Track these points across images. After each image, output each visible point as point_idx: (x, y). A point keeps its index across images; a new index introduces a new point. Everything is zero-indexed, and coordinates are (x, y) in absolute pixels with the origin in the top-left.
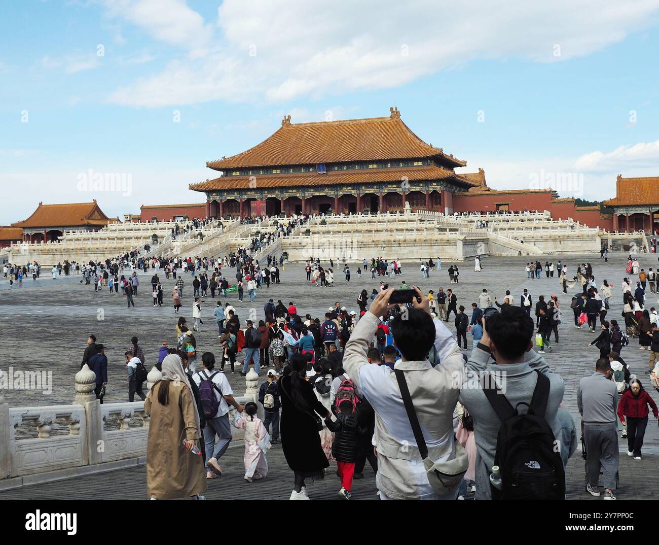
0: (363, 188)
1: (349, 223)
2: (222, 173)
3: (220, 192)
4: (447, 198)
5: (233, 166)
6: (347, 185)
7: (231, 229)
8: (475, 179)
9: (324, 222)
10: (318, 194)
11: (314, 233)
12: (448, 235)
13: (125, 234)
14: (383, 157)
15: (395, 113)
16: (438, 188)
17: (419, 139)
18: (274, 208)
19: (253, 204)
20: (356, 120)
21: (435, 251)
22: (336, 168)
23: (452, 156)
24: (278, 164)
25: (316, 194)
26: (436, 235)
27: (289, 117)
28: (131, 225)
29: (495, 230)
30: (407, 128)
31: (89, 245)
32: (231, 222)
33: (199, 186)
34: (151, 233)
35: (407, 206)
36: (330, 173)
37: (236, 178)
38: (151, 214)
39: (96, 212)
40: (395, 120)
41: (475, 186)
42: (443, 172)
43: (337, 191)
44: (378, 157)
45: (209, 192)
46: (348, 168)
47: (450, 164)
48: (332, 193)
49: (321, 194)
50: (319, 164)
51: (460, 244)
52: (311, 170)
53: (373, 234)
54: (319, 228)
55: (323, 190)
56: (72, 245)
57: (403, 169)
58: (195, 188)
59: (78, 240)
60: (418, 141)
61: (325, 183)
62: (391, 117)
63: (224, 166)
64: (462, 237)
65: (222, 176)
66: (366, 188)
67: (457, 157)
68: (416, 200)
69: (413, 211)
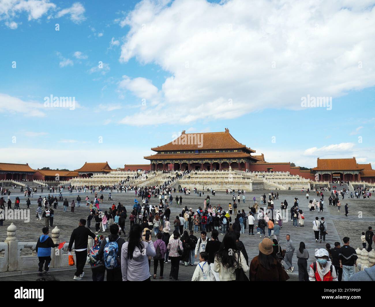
0: (213, 160)
1: (206, 174)
2: (157, 152)
3: (156, 160)
4: (247, 165)
5: (162, 150)
6: (207, 159)
7: (159, 175)
8: (259, 158)
9: (196, 174)
10: (195, 162)
11: (192, 178)
12: (246, 180)
13: (117, 176)
14: (222, 148)
15: (227, 131)
16: (244, 161)
17: (236, 141)
18: (177, 167)
19: (169, 165)
20: (211, 133)
21: (240, 186)
22: (203, 152)
23: (250, 148)
24: (179, 149)
25: (194, 162)
26: (241, 180)
27: (185, 131)
28: (120, 172)
29: (266, 179)
30: (232, 137)
31: (103, 179)
32: (159, 172)
33: (148, 157)
34: (127, 176)
35: (230, 168)
36: (200, 154)
37: (163, 155)
38: (128, 168)
39: (107, 167)
40: (227, 133)
41: (259, 161)
42: (246, 155)
43: (203, 161)
44: (219, 148)
45: (151, 160)
46: (207, 152)
47: (249, 151)
48: (201, 162)
49: (196, 162)
50: (196, 150)
51: (251, 184)
52: (193, 152)
53: (215, 179)
54: (194, 176)
55: (197, 161)
56: (96, 179)
57: (229, 153)
58: (146, 158)
59: (99, 177)
60: (236, 142)
61: (198, 158)
62: (225, 132)
63: (158, 150)
64: (252, 181)
65: (157, 154)
66: (214, 160)
67: (252, 149)
68: (234, 166)
69: (233, 170)
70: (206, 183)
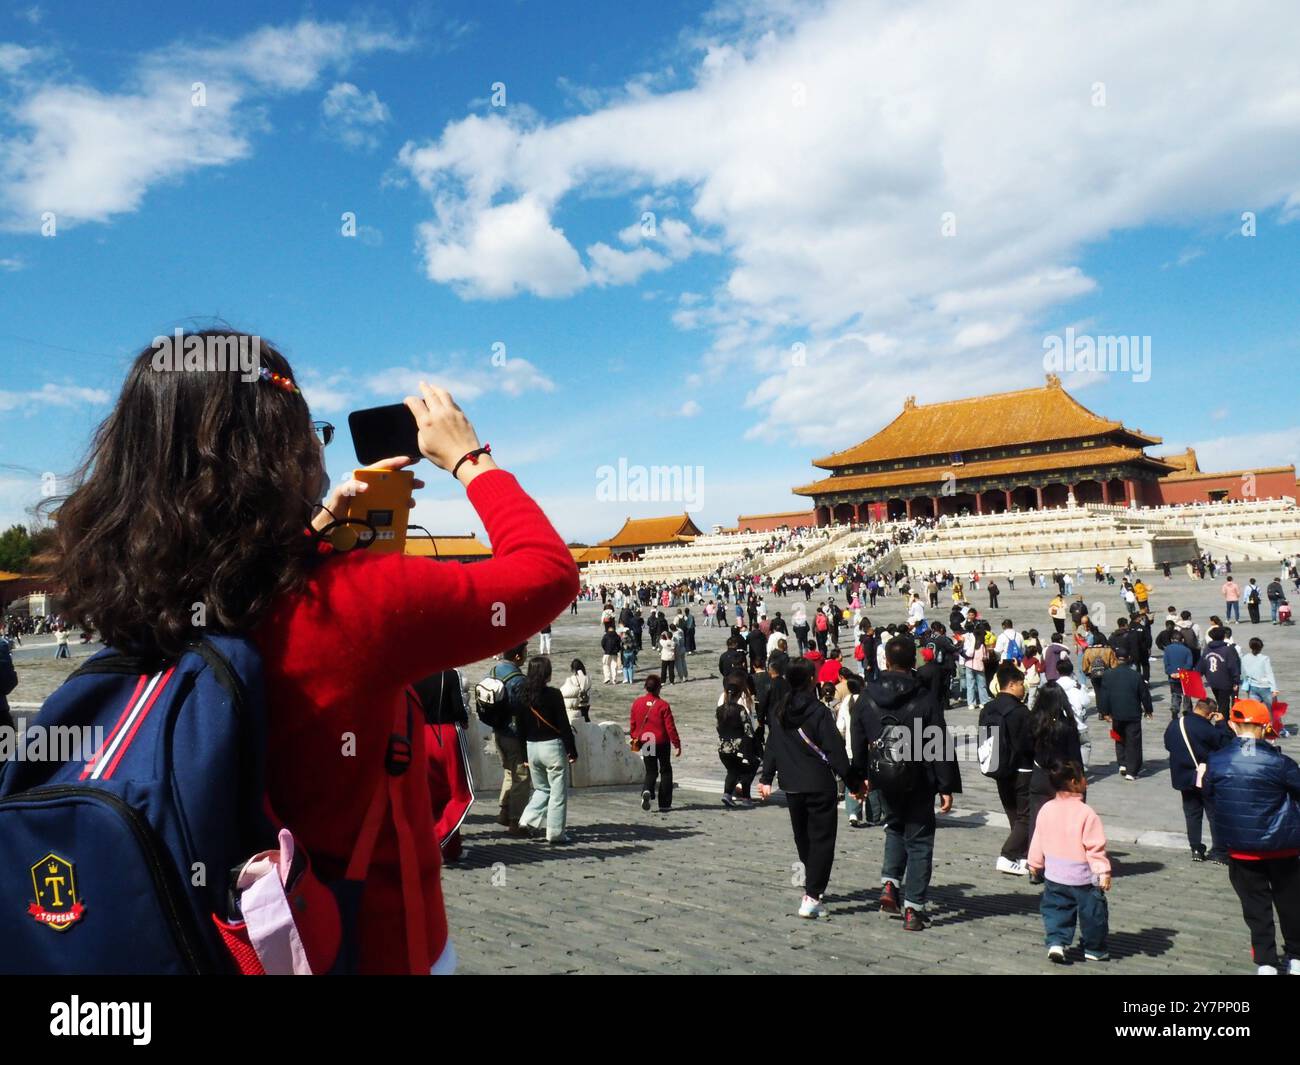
1: (990, 525)
2: (831, 472)
3: (830, 495)
4: (1131, 487)
5: (844, 462)
6: (992, 477)
7: (837, 537)
8: (1179, 461)
9: (957, 525)
11: (943, 539)
12: (1129, 535)
13: (714, 549)
14: (1039, 438)
15: (1054, 382)
16: (1119, 475)
17: (1089, 412)
18: (896, 511)
19: (871, 508)
20: (999, 395)
21: (1111, 556)
22: (977, 457)
23: (1139, 432)
24: (900, 456)
26: (1113, 535)
27: (913, 399)
29: (1206, 526)
30: (1072, 399)
31: (672, 562)
32: (840, 529)
33: (803, 489)
34: (742, 547)
35: (1072, 499)
36: (968, 463)
37: (848, 478)
38: (748, 525)
39: (688, 526)
40: (1053, 390)
41: (1178, 470)
42: (1125, 453)
43: (979, 485)
44: (1031, 439)
45: (816, 496)
46: (992, 456)
47: (1137, 442)
48: (972, 489)
50: (954, 453)
51: (1148, 547)
52: (944, 461)
53: (1021, 537)
54: (951, 532)
55: (961, 486)
56: (653, 564)
57: (1068, 453)
58: (801, 493)
59: (669, 557)
60: (1087, 415)
61: (962, 477)
62: (1048, 386)
63: (832, 464)
64: (1151, 536)
65: (832, 476)
66: (1019, 480)
67: (1147, 433)
68: (1088, 493)
69: (1080, 504)
70: (991, 553)
